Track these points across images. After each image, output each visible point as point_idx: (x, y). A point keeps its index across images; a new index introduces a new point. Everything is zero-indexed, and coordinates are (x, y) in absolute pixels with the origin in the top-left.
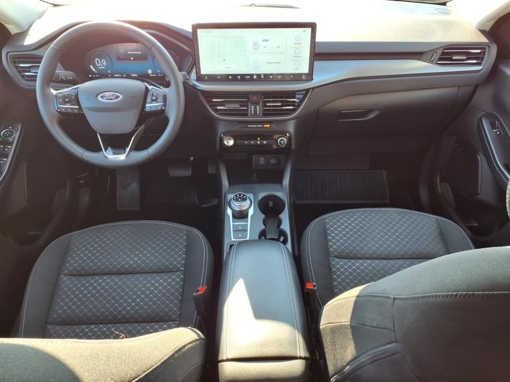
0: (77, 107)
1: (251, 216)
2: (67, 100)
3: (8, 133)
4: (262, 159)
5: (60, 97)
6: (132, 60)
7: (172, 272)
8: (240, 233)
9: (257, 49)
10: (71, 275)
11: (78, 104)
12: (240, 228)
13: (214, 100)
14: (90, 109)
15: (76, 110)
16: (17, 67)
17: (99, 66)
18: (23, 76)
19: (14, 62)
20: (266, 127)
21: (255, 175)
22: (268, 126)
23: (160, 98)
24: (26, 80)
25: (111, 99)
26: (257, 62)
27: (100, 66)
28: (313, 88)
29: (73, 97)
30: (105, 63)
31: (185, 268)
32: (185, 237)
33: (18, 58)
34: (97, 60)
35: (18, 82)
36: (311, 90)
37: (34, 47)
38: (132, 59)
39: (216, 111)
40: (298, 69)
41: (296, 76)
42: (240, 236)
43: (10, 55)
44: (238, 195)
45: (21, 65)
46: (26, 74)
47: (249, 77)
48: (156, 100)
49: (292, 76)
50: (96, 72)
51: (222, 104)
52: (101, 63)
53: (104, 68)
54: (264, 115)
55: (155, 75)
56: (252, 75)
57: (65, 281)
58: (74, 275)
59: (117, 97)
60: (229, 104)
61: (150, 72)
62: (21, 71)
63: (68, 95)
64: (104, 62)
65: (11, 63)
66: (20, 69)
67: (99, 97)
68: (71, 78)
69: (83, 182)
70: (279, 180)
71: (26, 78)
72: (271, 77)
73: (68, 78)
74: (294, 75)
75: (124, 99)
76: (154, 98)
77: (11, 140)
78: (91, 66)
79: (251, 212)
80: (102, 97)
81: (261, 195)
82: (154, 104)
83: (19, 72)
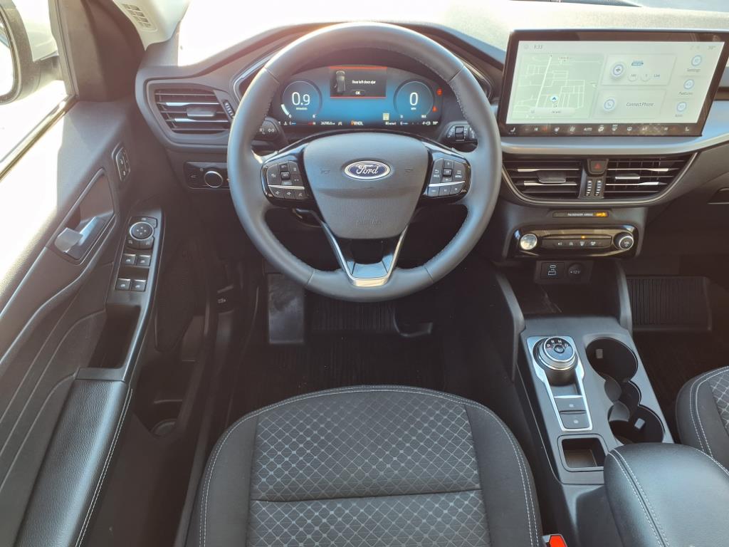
0: (303, 188)
1: (583, 380)
2: (285, 175)
3: (141, 231)
4: (553, 266)
5: (273, 170)
6: (358, 96)
7: (459, 491)
8: (575, 416)
9: (618, 79)
10: (272, 499)
11: (305, 181)
12: (571, 406)
13: (520, 170)
14: (330, 193)
15: (300, 195)
16: (160, 108)
17: (298, 106)
18: (170, 125)
19: (157, 98)
20: (600, 217)
21: (547, 296)
22: (604, 214)
23: (459, 172)
24: (175, 131)
25: (371, 175)
26: (611, 103)
27: (300, 106)
28: (699, 151)
29: (295, 169)
30: (309, 100)
31: (481, 485)
32: (467, 422)
33: (163, 91)
34: (296, 96)
35: (162, 133)
36: (696, 153)
37: (199, 71)
38: (358, 93)
39: (522, 189)
40: (681, 116)
41: (674, 129)
42: (576, 422)
43: (151, 86)
44: (553, 342)
45: (169, 104)
46: (177, 120)
47: (590, 129)
48: (450, 176)
49: (666, 129)
50: (290, 116)
51: (534, 177)
52: (302, 101)
53: (306, 109)
54: (607, 196)
55: (395, 124)
56: (595, 126)
57: (266, 513)
58: (279, 501)
59: (381, 170)
60: (547, 176)
61: (386, 117)
62: (168, 114)
63: (286, 164)
64: (306, 98)
65: (150, 99)
66: (165, 111)
67: (347, 171)
68: (273, 130)
69: (223, 300)
70: (612, 311)
71: (176, 128)
72: (629, 129)
73: (269, 130)
74: (670, 126)
75: (395, 174)
76: (448, 172)
77: (148, 243)
78: (283, 106)
79: (580, 373)
80: (353, 171)
81: (588, 339)
82: (447, 183)
83: (165, 116)
